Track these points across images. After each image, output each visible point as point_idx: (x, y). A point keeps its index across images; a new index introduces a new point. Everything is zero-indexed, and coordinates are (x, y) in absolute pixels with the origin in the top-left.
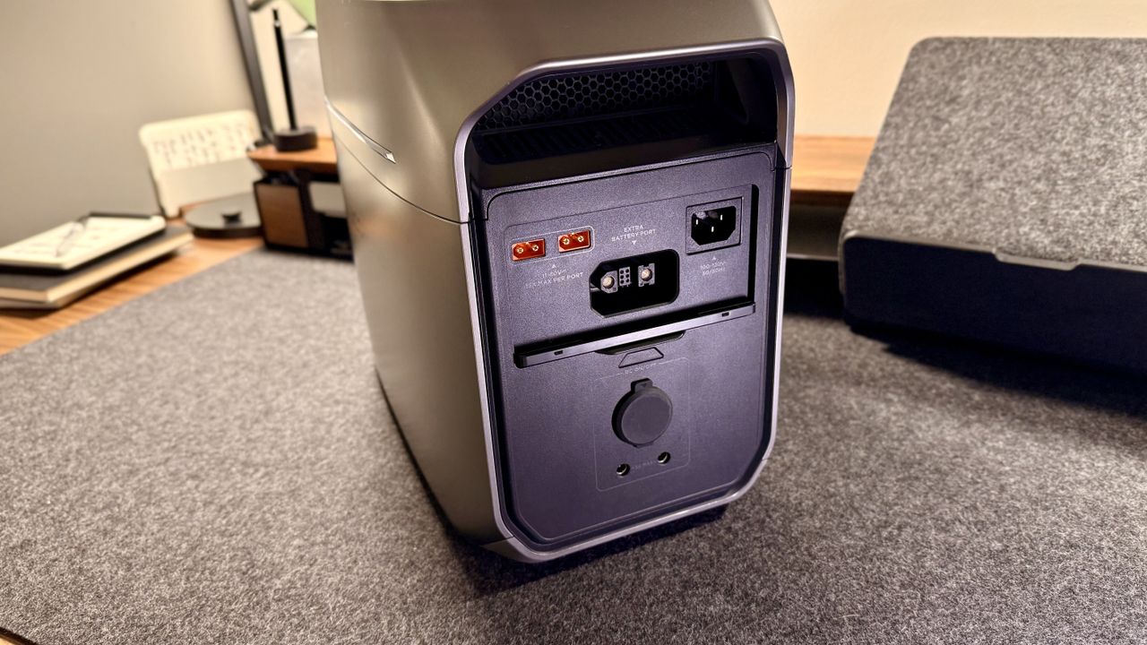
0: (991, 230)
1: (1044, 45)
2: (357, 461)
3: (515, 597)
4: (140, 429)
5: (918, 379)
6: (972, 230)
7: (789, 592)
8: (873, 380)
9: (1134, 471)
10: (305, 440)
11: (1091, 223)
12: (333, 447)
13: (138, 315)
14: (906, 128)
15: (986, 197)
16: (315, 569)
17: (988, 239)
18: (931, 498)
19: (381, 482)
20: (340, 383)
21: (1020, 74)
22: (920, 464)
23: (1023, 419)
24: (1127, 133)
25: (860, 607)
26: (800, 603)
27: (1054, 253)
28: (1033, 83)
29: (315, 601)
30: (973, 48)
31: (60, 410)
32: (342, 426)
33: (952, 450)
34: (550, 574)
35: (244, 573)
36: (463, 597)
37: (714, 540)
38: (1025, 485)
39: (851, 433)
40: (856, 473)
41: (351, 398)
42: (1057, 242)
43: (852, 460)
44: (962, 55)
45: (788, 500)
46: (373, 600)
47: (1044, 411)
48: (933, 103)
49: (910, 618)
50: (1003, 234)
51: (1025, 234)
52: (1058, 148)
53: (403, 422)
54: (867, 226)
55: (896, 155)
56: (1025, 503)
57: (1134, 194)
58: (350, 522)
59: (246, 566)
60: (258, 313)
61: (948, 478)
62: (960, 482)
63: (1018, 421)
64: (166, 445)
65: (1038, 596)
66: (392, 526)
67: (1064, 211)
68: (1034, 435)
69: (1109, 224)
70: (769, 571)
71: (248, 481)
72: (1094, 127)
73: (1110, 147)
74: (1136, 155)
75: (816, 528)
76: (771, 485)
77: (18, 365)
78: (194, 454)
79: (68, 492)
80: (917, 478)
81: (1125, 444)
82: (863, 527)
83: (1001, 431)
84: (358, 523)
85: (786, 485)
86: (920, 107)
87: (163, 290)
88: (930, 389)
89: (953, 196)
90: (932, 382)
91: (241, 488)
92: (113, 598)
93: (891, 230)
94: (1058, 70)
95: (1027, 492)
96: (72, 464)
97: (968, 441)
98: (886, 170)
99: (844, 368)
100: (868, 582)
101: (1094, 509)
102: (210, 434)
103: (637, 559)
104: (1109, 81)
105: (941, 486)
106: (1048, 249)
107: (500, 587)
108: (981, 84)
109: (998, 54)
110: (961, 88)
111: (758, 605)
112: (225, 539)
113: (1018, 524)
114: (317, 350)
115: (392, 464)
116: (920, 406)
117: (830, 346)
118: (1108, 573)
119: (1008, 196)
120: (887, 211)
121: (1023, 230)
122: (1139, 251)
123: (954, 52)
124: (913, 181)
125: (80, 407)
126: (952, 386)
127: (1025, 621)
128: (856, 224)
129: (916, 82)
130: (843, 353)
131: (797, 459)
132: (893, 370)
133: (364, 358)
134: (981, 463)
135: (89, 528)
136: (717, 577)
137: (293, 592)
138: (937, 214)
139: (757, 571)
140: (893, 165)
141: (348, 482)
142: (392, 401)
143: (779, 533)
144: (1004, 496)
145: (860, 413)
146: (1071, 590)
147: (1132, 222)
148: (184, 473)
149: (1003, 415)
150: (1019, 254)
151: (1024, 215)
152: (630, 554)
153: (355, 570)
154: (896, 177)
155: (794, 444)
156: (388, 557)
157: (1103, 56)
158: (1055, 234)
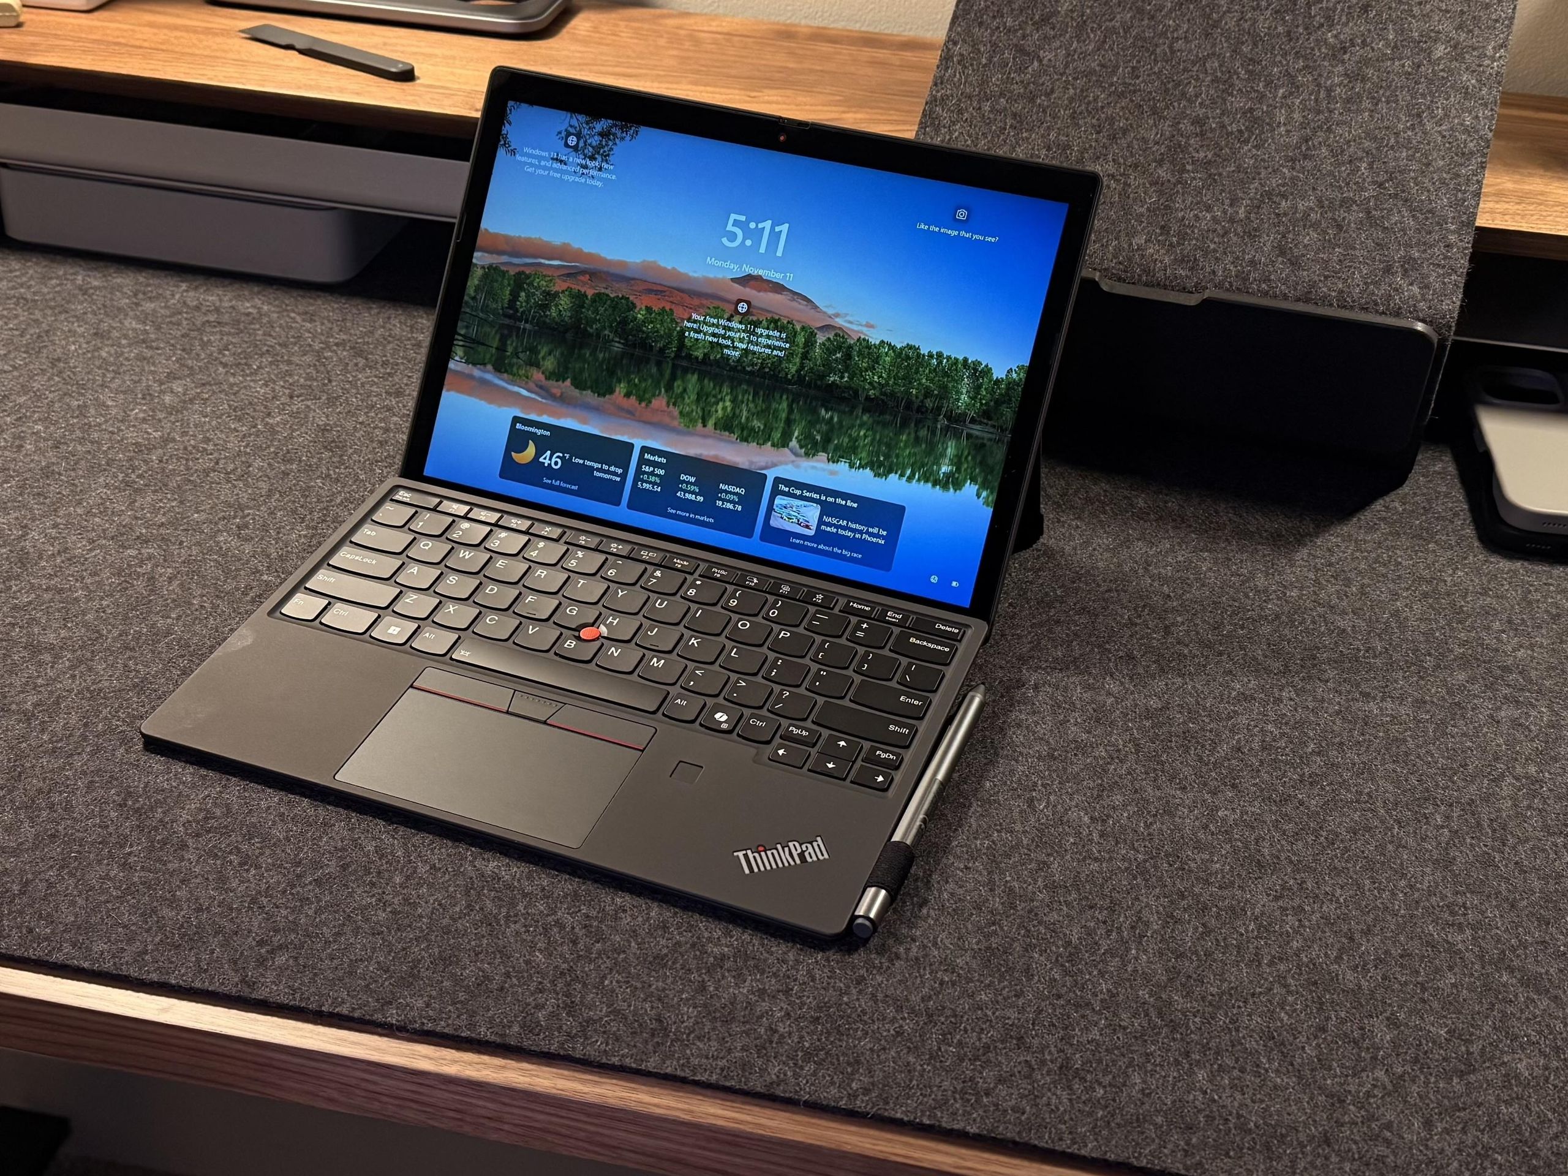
0: (1095, 241)
11: (1226, 233)
17: (1091, 256)
27: (1175, 279)
50: (1111, 247)
51: (1140, 248)
67: (1192, 214)
69: (1249, 234)
74: (1290, 127)
106: (1169, 272)
119: (1119, 188)
122: (1283, 275)
147: (1278, 232)
150: (1130, 280)
151: (1140, 218)
158: (1178, 250)
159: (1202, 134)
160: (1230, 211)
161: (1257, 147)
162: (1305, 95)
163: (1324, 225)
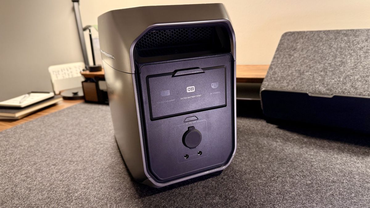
0: (307, 87)
1: (322, 33)
2: (105, 160)
3: (151, 198)
4: (39, 152)
5: (287, 135)
6: (301, 87)
7: (240, 196)
8: (272, 136)
9: (355, 160)
10: (90, 154)
11: (338, 84)
12: (98, 156)
13: (43, 121)
14: (280, 58)
15: (305, 77)
16: (89, 191)
17: (306, 90)
18: (289, 169)
19: (112, 166)
20: (103, 138)
21: (315, 41)
22: (286, 159)
23: (320, 146)
24: (348, 57)
25: (263, 200)
26: (243, 199)
27: (327, 93)
28: (319, 44)
29: (87, 199)
30: (301, 34)
31: (15, 147)
32: (102, 150)
33: (296, 155)
34: (163, 191)
35: (66, 192)
36: (135, 198)
37: (217, 181)
38: (320, 165)
39: (264, 151)
40: (265, 162)
41: (106, 143)
42: (328, 90)
43: (264, 158)
44: (297, 36)
45: (242, 169)
46: (106, 199)
47: (327, 144)
48: (289, 51)
49: (279, 203)
50: (311, 88)
51: (318, 88)
52: (327, 62)
53: (121, 149)
54: (268, 87)
55: (277, 66)
56: (319, 170)
57: (351, 75)
58: (101, 177)
59: (67, 190)
60: (80, 120)
61: (294, 163)
62: (298, 164)
63: (318, 147)
64: (47, 156)
65: (322, 196)
66: (114, 178)
67: (329, 81)
68: (323, 150)
69: (344, 84)
70: (234, 190)
71: (71, 166)
72: (338, 55)
73: (343, 61)
74: (351, 63)
75: (250, 178)
76: (237, 166)
77: (4, 135)
78: (55, 158)
79: (14, 170)
80: (284, 163)
81: (353, 153)
82: (266, 177)
83: (313, 150)
84: (104, 177)
85: (242, 165)
86: (285, 52)
87: (52, 114)
88: (291, 138)
89: (295, 77)
90: (291, 136)
91: (68, 168)
92: (24, 199)
93: (276, 88)
94: (327, 39)
95: (320, 167)
96: (17, 162)
97: (302, 152)
98: (274, 71)
99: (263, 132)
100: (266, 193)
101: (342, 172)
102: (60, 153)
103: (192, 187)
104: (342, 42)
105: (292, 165)
106: (325, 92)
107: (147, 195)
108: (303, 44)
109: (308, 36)
110: (297, 46)
111: (229, 200)
112: (61, 182)
113: (316, 176)
114: (97, 130)
115: (116, 161)
116: (287, 143)
117: (259, 126)
118: (345, 190)
119: (312, 77)
120: (274, 83)
121: (317, 87)
122: (353, 91)
123: (295, 35)
124: (283, 73)
125: (21, 146)
126: (298, 137)
127: (317, 204)
128: (265, 87)
129: (283, 45)
130: (263, 128)
131: (246, 158)
132: (279, 133)
133: (111, 132)
134: (305, 159)
135: (19, 179)
136: (217, 192)
137: (81, 197)
138: (290, 83)
139: (230, 190)
140: (276, 69)
141: (102, 166)
142: (118, 143)
143: (238, 179)
144: (313, 168)
145: (267, 145)
146: (333, 195)
147: (351, 83)
148: (51, 164)
149: (314, 145)
150: (316, 94)
151: (317, 82)
152: (189, 185)
153: (101, 191)
154: (277, 73)
155: (245, 154)
156: (112, 187)
157: (340, 35)
158: (327, 87)
159: (331, 66)
160: (339, 79)
161: (344, 67)
162: (354, 57)
163: (362, 81)
